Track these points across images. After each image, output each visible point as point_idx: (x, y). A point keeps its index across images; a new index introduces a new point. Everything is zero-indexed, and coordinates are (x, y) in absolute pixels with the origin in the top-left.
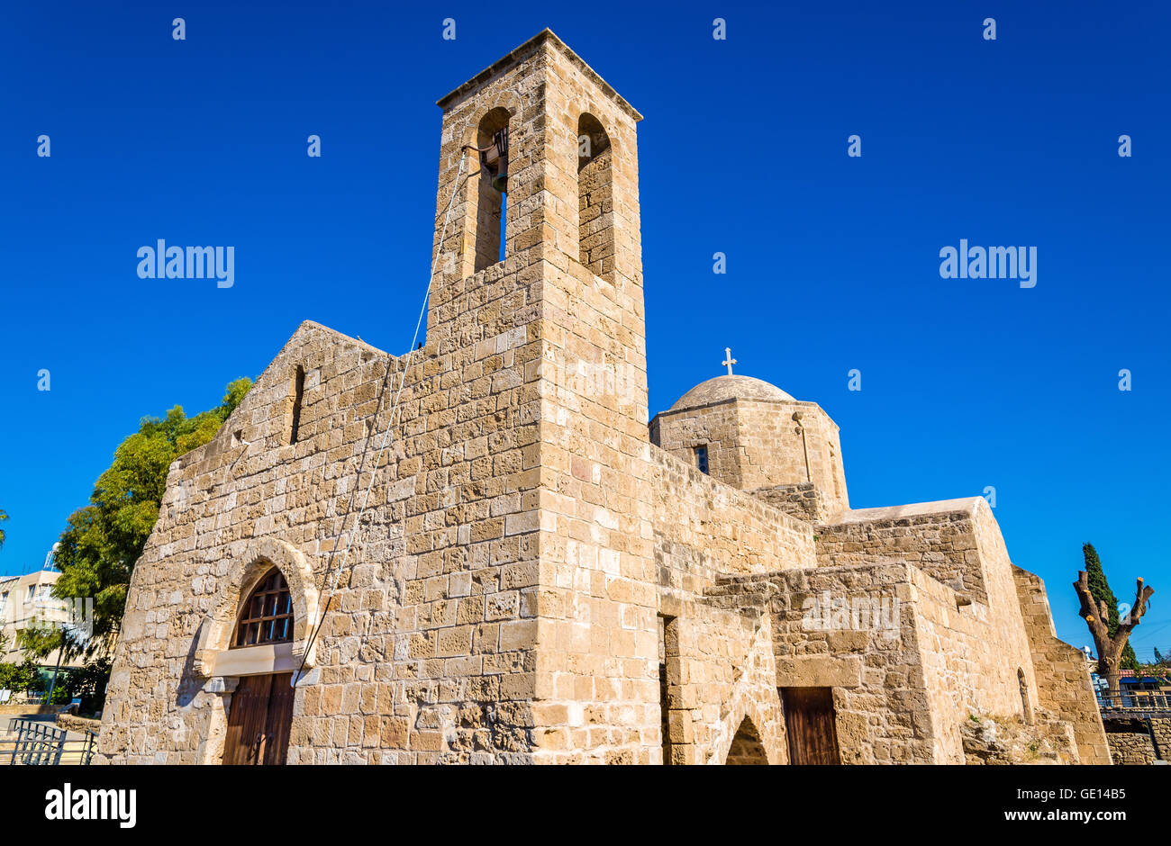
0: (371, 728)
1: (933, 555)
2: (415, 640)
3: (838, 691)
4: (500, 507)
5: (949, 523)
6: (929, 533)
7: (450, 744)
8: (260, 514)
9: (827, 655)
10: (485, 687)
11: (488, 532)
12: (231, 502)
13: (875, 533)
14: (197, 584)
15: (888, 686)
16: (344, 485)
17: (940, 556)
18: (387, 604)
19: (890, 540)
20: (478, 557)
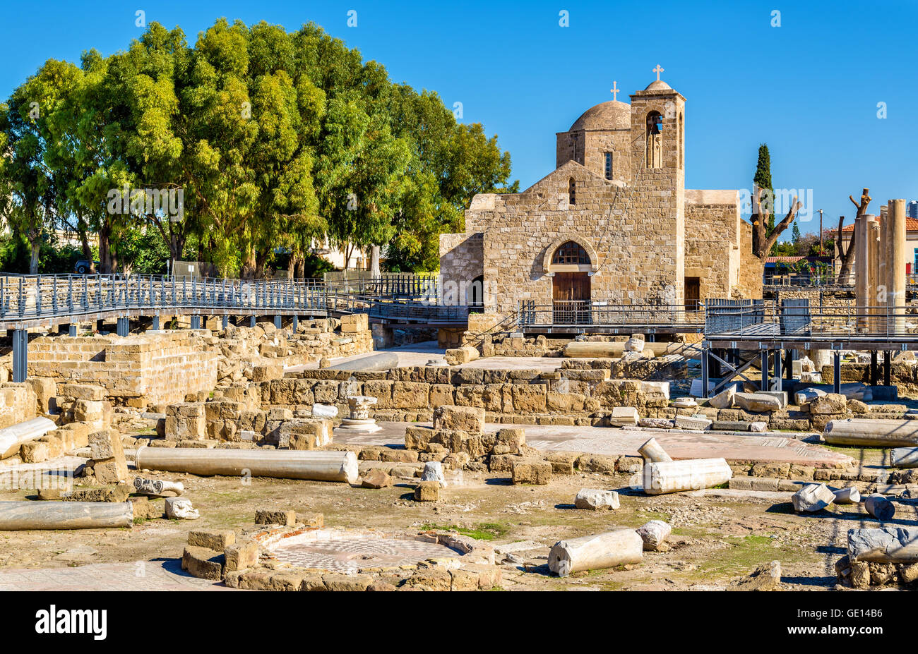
0: (623, 286)
1: (718, 222)
2: (637, 267)
3: (702, 278)
4: (664, 238)
5: (727, 209)
6: (718, 213)
7: (651, 289)
8: (561, 225)
9: (699, 267)
10: (661, 278)
11: (661, 243)
12: (543, 218)
13: (695, 210)
14: (530, 243)
15: (718, 277)
16: (602, 223)
17: (721, 223)
18: (625, 258)
19: (701, 214)
20: (658, 249)
